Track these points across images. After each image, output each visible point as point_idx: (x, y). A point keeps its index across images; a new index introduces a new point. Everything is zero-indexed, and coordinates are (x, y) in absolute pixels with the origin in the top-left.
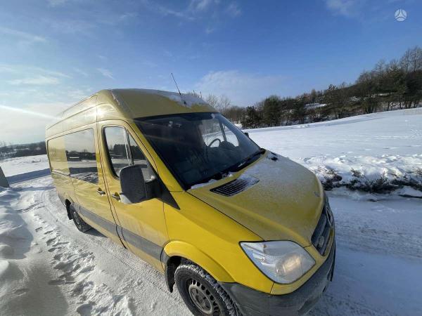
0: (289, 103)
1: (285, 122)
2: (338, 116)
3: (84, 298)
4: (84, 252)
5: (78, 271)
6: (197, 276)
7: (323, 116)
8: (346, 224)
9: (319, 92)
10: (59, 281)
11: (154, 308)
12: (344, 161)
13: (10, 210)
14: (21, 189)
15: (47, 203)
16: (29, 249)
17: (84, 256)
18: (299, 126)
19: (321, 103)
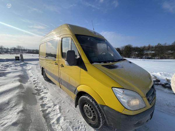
0: (136, 49)
1: (133, 57)
2: (160, 58)
3: (43, 102)
4: (45, 87)
5: (42, 93)
6: (89, 101)
7: (152, 57)
8: (159, 101)
9: (152, 46)
10: (36, 94)
11: (68, 112)
12: (162, 74)
13: (23, 69)
14: (27, 63)
15: (35, 69)
16: (27, 82)
17: (45, 88)
18: (139, 60)
19: (152, 51)
